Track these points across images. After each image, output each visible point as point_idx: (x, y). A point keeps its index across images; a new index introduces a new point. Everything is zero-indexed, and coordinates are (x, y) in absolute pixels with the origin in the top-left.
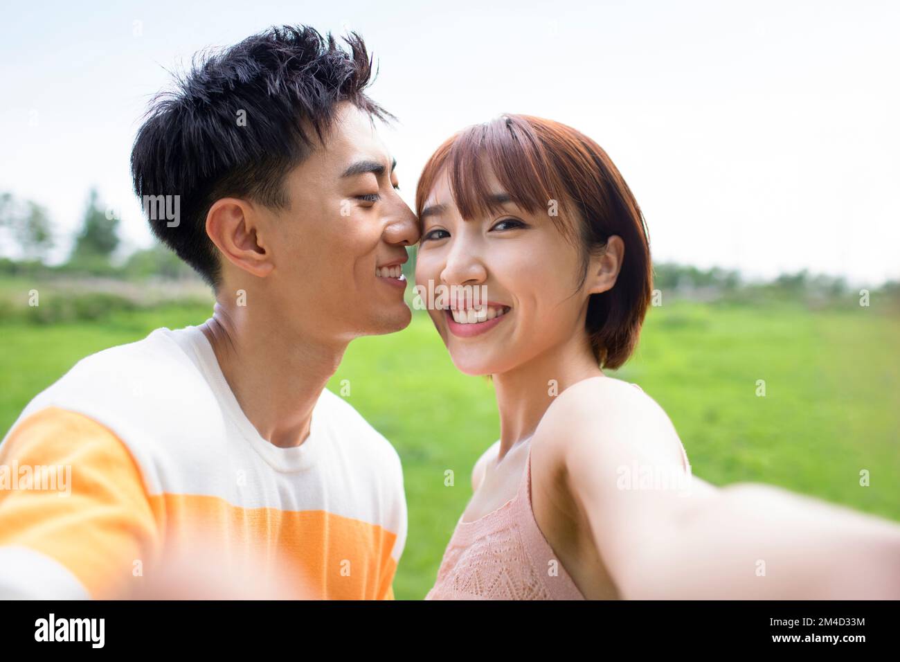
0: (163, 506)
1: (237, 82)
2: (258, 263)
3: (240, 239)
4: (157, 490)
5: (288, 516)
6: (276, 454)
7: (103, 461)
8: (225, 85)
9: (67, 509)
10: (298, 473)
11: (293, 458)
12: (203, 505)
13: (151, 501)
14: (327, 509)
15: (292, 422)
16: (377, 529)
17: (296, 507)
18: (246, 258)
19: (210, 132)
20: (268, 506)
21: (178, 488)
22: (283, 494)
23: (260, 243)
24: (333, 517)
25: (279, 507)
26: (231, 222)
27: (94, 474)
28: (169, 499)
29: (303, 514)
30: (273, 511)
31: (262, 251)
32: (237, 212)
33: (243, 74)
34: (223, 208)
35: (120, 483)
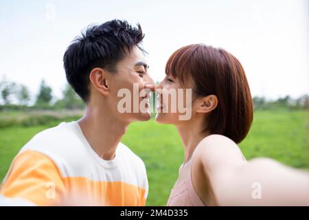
0: (67, 181)
1: (104, 31)
2: (105, 90)
3: (100, 82)
4: (64, 176)
5: (109, 184)
6: (105, 163)
7: (45, 167)
8: (100, 32)
9: (33, 184)
10: (112, 169)
11: (111, 163)
12: (81, 181)
13: (63, 180)
14: (122, 181)
15: (110, 151)
16: (139, 188)
17: (112, 181)
18: (102, 88)
19: (94, 46)
20: (102, 180)
21: (72, 175)
22: (107, 176)
23: (106, 84)
24: (124, 184)
25: (106, 180)
26: (98, 76)
27: (42, 172)
28: (69, 179)
29: (114, 183)
30: (104, 182)
31: (107, 87)
32: (100, 72)
33: (106, 30)
34: (96, 71)
35: (51, 174)
